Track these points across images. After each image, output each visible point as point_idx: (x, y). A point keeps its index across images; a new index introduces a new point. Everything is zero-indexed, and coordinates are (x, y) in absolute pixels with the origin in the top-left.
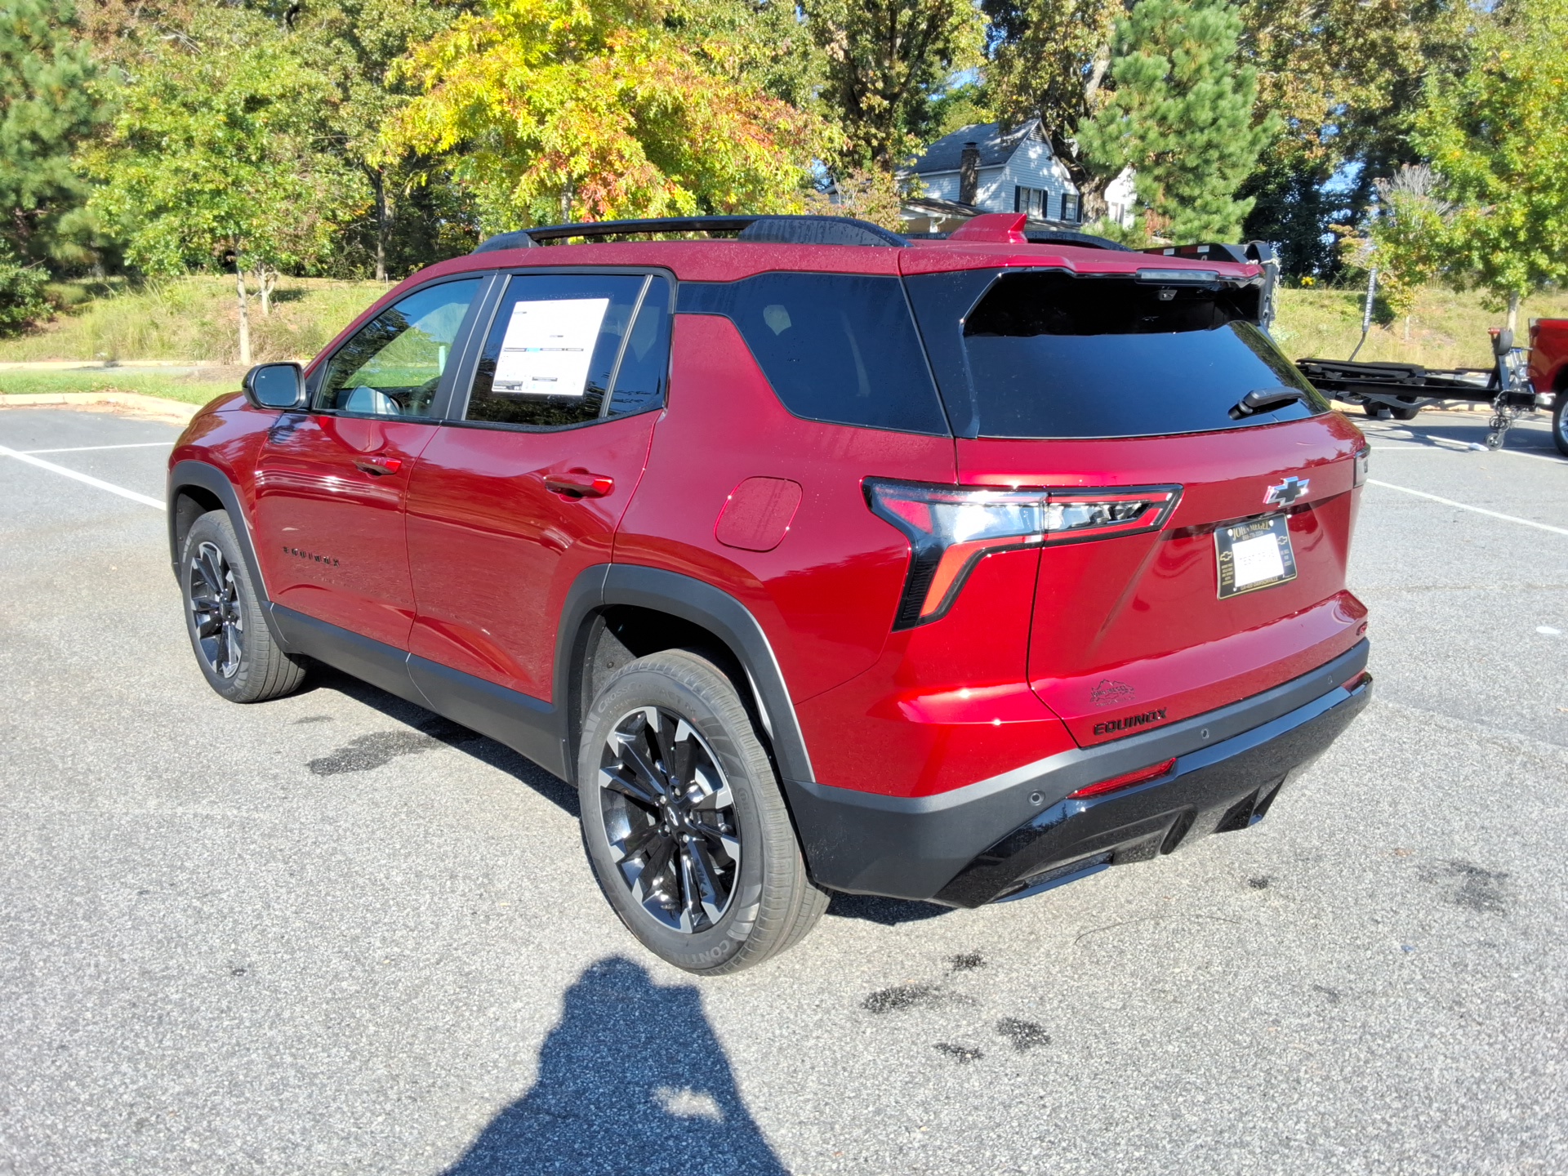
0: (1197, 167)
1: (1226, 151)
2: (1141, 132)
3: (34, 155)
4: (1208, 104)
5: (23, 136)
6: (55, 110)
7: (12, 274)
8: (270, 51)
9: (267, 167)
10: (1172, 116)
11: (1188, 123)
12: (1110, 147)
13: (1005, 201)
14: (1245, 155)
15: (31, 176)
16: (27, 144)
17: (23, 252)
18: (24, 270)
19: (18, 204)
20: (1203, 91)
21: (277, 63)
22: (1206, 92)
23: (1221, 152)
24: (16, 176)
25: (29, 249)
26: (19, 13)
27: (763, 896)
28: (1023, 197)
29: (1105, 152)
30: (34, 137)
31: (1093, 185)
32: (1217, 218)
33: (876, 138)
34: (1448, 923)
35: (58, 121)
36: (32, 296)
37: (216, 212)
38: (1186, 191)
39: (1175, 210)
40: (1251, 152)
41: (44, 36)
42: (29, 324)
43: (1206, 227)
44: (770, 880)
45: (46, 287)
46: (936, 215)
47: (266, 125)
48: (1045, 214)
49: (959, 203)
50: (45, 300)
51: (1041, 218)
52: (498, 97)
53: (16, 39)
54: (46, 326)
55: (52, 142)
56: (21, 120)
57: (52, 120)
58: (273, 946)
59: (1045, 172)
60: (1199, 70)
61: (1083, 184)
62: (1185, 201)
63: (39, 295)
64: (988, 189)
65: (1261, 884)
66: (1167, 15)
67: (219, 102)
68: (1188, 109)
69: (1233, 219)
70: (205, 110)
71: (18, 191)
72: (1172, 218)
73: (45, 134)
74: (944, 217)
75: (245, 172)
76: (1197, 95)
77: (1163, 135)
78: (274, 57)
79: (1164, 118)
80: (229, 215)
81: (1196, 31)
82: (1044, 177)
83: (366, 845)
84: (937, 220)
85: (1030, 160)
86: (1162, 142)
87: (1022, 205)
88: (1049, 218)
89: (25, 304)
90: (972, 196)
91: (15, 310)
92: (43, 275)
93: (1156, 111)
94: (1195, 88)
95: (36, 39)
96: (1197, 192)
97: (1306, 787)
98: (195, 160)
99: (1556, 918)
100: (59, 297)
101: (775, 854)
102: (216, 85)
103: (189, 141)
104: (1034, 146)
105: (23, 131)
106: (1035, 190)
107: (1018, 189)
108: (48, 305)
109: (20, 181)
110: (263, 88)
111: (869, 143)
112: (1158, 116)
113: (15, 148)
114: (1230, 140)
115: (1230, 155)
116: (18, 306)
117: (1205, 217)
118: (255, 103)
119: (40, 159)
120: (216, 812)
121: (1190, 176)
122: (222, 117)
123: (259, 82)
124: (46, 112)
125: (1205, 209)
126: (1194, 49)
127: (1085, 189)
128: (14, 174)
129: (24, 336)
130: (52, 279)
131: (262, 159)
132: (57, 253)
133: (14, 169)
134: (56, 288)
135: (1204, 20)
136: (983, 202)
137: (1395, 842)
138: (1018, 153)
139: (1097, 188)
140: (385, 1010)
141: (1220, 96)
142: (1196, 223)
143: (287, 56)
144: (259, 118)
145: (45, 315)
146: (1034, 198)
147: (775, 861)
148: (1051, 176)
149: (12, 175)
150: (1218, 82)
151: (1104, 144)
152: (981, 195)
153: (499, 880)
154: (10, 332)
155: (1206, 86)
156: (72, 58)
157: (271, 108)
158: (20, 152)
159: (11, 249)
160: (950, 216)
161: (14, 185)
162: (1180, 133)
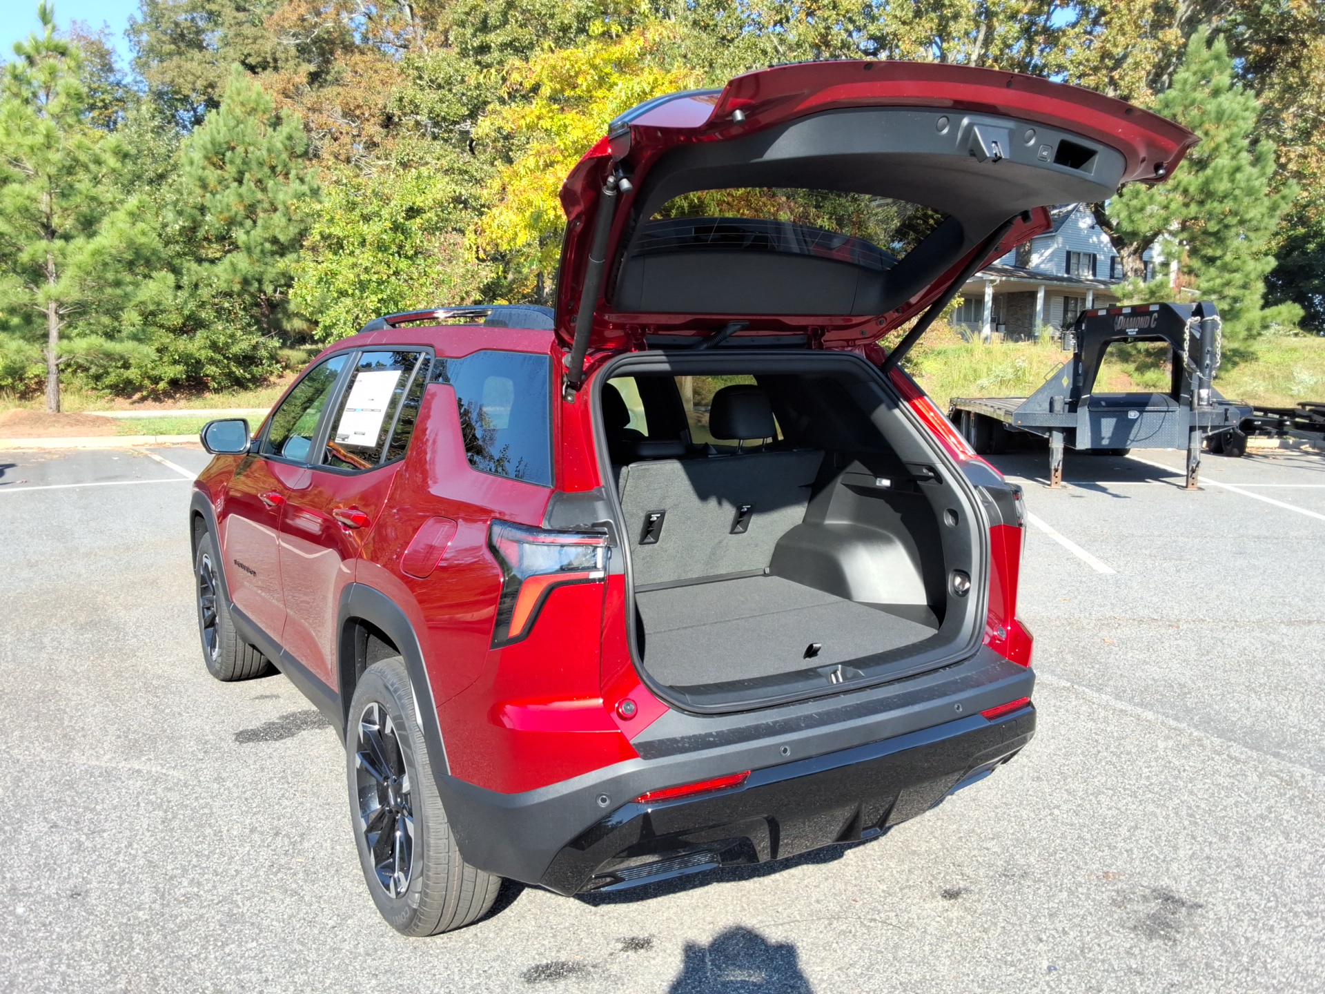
0: (1218, 232)
1: (1248, 217)
2: (1165, 203)
3: (273, 253)
4: (1225, 177)
5: (266, 240)
6: (290, 220)
7: (253, 342)
8: (426, 174)
9: (420, 260)
10: (1192, 189)
11: (1207, 193)
12: (1137, 217)
13: (1057, 265)
14: (1266, 220)
15: (270, 269)
16: (268, 246)
17: (265, 326)
18: (262, 339)
19: (261, 290)
20: (1220, 165)
21: (432, 181)
22: (1223, 167)
23: (1241, 217)
24: (259, 269)
25: (268, 323)
26: (269, 150)
27: (425, 872)
28: (1073, 260)
29: (1132, 221)
30: (275, 241)
31: (1132, 249)
32: (1237, 276)
33: (933, 218)
34: (1111, 948)
35: (291, 228)
36: (268, 358)
37: (380, 296)
38: (1209, 252)
39: (1199, 269)
40: (1272, 217)
41: (285, 166)
42: (265, 379)
43: (1228, 284)
44: (429, 857)
45: (279, 352)
46: (992, 278)
47: (420, 228)
48: (1094, 274)
49: (1015, 266)
50: (278, 362)
51: (1091, 277)
52: (553, 205)
53: (266, 170)
54: (277, 381)
55: (286, 243)
56: (266, 228)
57: (287, 227)
58: (113, 876)
59: (1095, 239)
60: (1216, 149)
61: (1123, 248)
62: (1211, 261)
63: (273, 358)
64: (1042, 255)
65: (951, 895)
66: (1187, 102)
67: (385, 213)
68: (1207, 182)
69: (1253, 276)
70: (376, 219)
71: (260, 281)
72: (1197, 276)
73: (282, 238)
74: (998, 279)
75: (403, 264)
76: (1215, 170)
77: (1186, 205)
78: (429, 177)
79: (1185, 192)
80: (391, 298)
81: (1213, 115)
82: (1094, 243)
83: (232, 803)
84: (992, 281)
85: (1080, 229)
86: (1184, 211)
87: (1073, 267)
88: (1099, 278)
89: (262, 364)
90: (1027, 262)
91: (255, 369)
92: (275, 343)
93: (1178, 185)
94: (1213, 165)
95: (279, 169)
96: (1219, 253)
97: (1058, 807)
98: (366, 258)
99: (1224, 953)
100: (288, 359)
101: (432, 835)
102: (386, 200)
103: (363, 243)
104: (1084, 217)
105: (267, 236)
106: (1085, 254)
107: (1069, 254)
108: (279, 366)
109: (262, 273)
110: (419, 202)
111: (926, 222)
112: (1181, 189)
113: (259, 248)
114: (1247, 207)
115: (1250, 220)
116: (257, 366)
117: (1227, 276)
118: (413, 212)
119: (277, 257)
120: (145, 769)
121: (1212, 239)
122: (388, 224)
123: (416, 197)
124: (284, 221)
125: (1225, 268)
126: (1213, 130)
127: (1125, 252)
128: (258, 268)
129: (259, 389)
130: (283, 346)
131: (416, 254)
132: (287, 326)
133: (257, 264)
134: (286, 352)
135: (1220, 105)
136: (1037, 266)
137: (1110, 866)
138: (1069, 223)
139: (1135, 252)
140: (155, 937)
141: (1238, 169)
142: (1218, 281)
143: (439, 175)
144: (415, 224)
145: (276, 373)
146: (1084, 260)
147: (432, 841)
148: (1100, 242)
149: (256, 269)
150: (1234, 157)
151: (1130, 216)
152: (1035, 260)
153: (308, 841)
154: (250, 385)
155: (1223, 161)
156: (302, 180)
157: (425, 216)
158: (262, 251)
159: (255, 324)
160: (1004, 278)
161: (257, 276)
162: (1201, 203)
